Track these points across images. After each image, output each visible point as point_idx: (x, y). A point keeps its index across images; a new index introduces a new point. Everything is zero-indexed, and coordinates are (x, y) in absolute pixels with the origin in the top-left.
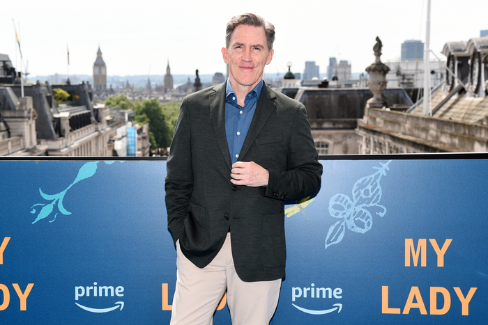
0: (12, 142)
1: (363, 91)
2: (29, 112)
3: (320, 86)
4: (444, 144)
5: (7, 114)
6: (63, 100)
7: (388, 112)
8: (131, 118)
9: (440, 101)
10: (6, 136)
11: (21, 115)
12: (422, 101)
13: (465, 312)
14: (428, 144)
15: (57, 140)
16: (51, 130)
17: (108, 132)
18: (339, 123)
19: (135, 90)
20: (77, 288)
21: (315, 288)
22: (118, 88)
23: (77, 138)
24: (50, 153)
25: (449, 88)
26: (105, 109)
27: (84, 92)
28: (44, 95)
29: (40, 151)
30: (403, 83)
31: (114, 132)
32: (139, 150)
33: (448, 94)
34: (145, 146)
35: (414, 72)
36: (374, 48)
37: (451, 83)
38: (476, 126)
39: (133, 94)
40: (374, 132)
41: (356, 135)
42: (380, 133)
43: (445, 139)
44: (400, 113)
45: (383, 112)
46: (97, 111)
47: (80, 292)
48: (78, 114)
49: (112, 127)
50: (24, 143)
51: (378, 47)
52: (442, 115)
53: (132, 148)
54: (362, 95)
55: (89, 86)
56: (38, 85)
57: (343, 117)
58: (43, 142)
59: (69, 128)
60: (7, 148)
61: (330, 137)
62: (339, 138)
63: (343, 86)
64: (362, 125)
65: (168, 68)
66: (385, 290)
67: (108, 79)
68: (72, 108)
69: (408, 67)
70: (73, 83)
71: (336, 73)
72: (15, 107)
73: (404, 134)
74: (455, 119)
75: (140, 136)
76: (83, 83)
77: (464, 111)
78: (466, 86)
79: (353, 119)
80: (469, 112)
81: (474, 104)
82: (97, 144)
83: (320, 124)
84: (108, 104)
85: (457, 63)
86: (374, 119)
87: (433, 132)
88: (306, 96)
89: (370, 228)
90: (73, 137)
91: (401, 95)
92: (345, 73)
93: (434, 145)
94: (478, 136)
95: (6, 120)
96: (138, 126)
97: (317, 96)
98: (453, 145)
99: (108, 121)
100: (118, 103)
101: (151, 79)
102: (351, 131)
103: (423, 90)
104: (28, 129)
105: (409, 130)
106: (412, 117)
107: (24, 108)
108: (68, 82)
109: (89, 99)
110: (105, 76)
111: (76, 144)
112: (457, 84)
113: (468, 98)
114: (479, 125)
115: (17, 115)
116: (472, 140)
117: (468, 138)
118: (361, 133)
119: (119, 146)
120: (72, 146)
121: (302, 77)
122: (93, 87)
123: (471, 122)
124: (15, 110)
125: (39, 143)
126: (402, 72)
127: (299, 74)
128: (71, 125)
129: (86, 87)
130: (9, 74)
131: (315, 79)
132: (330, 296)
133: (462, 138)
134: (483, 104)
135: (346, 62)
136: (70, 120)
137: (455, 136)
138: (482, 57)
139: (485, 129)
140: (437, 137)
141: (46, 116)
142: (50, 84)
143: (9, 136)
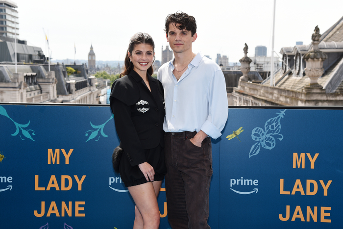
0: (43, 96)
1: (237, 72)
2: (53, 80)
4: (282, 101)
5: (40, 80)
6: (71, 73)
7: (251, 84)
8: (108, 84)
9: (279, 78)
10: (39, 93)
11: (48, 81)
12: (270, 78)
13: (326, 194)
14: (273, 101)
15: (68, 95)
16: (65, 90)
17: (96, 92)
19: (111, 69)
20: (110, 178)
21: (243, 179)
22: (102, 67)
23: (79, 94)
24: (64, 102)
25: (283, 71)
26: (95, 78)
27: (84, 69)
28: (61, 70)
29: (58, 101)
30: (257, 69)
31: (99, 91)
33: (283, 75)
35: (263, 63)
36: (244, 49)
37: (284, 69)
38: (299, 92)
39: (110, 71)
40: (244, 94)
41: (232, 95)
42: (247, 95)
43: (282, 99)
44: (258, 84)
45: (248, 84)
46: (90, 80)
47: (112, 180)
48: (80, 81)
49: (99, 89)
50: (50, 97)
51: (246, 49)
52: (280, 86)
54: (236, 75)
55: (86, 66)
56: (58, 65)
58: (60, 96)
59: (75, 89)
60: (40, 99)
63: (225, 69)
64: (237, 91)
66: (282, 181)
67: (96, 62)
68: (76, 78)
69: (260, 60)
70: (77, 64)
71: (221, 62)
72: (45, 77)
73: (260, 96)
74: (287, 88)
76: (83, 64)
77: (292, 84)
78: (293, 71)
79: (231, 87)
80: (295, 85)
81: (297, 80)
82: (90, 98)
84: (96, 76)
85: (288, 58)
86: (244, 87)
87: (276, 95)
89: (274, 146)
90: (77, 94)
91: (256, 75)
92: (225, 62)
93: (277, 102)
94: (300, 97)
95: (39, 84)
98: (286, 102)
99: (96, 85)
100: (102, 76)
101: (120, 63)
103: (270, 72)
104: (52, 89)
105: (263, 94)
106: (264, 87)
107: (50, 77)
108: (75, 64)
109: (86, 73)
110: (94, 61)
111: (79, 98)
112: (287, 70)
113: (294, 77)
114: (301, 92)
115: (46, 81)
116: (297, 100)
117: (295, 99)
118: (237, 95)
119: (102, 99)
120: (77, 99)
122: (88, 66)
123: (295, 90)
124: (45, 79)
125: (58, 97)
126: (257, 63)
128: (76, 87)
129: (85, 66)
130: (41, 58)
132: (251, 184)
133: (291, 98)
134: (301, 81)
135: (226, 56)
136: (76, 84)
137: (288, 98)
138: (301, 55)
139: (304, 94)
140: (278, 98)
141: (62, 82)
142: (65, 64)
143: (41, 93)
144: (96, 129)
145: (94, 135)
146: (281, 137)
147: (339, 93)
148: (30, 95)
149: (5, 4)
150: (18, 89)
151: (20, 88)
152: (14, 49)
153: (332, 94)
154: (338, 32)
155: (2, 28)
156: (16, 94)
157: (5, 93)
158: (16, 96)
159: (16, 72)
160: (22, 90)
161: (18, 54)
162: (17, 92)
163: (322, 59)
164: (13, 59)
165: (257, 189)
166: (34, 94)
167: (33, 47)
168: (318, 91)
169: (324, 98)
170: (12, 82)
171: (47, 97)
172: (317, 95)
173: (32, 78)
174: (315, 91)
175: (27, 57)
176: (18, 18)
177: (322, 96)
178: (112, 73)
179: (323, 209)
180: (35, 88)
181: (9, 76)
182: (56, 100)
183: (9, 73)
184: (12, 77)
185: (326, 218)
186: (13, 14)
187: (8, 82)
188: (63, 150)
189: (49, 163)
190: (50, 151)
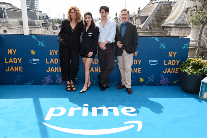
0: (48, 31)
2: (51, 25)
5: (47, 25)
6: (57, 22)
10: (47, 29)
13: (140, 64)
15: (56, 30)
16: (55, 28)
36: (116, 15)
48: (60, 25)
50: (50, 31)
56: (53, 20)
76: (61, 19)
85: (130, 18)
104: (51, 28)
108: (58, 19)
110: (65, 18)
115: (49, 25)
125: (53, 31)
128: (59, 27)
130: (47, 17)
138: (134, 17)
141: (54, 26)
142: (55, 19)
147: (146, 30)
152: (38, 14)
153: (144, 30)
154: (146, 10)
155: (34, 7)
157: (36, 29)
159: (39, 22)
160: (41, 28)
161: (39, 16)
163: (141, 18)
164: (38, 18)
166: (45, 30)
167: (44, 13)
173: (44, 24)
174: (138, 29)
175: (42, 17)
176: (39, 3)
179: (139, 68)
180: (45, 28)
181: (37, 24)
183: (37, 22)
185: (139, 71)
186: (37, 2)
187: (37, 26)
188: (55, 50)
189: (50, 54)
190: (50, 51)
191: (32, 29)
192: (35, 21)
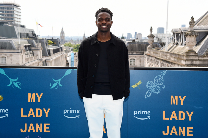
0: (34, 57)
1: (146, 43)
2: (40, 48)
3: (132, 41)
4: (172, 60)
5: (33, 48)
6: (50, 44)
8: (72, 50)
9: (170, 47)
10: (33, 55)
11: (38, 49)
12: (165, 47)
13: (190, 119)
14: (167, 60)
15: (49, 57)
16: (47, 54)
17: (65, 54)
18: (138, 53)
20: (64, 110)
21: (142, 111)
22: (68, 40)
24: (46, 61)
25: (173, 43)
26: (64, 47)
27: (58, 41)
28: (45, 42)
30: (158, 41)
32: (75, 60)
34: (77, 59)
35: (162, 37)
36: (150, 30)
37: (174, 41)
38: (182, 55)
39: (73, 42)
40: (150, 56)
41: (143, 56)
42: (152, 56)
43: (172, 59)
44: (158, 50)
45: (153, 50)
46: (61, 48)
47: (65, 111)
48: (55, 48)
49: (66, 53)
50: (38, 57)
51: (151, 30)
52: (171, 51)
53: (72, 59)
54: (146, 44)
55: (59, 40)
56: (43, 39)
57: (140, 51)
58: (44, 57)
59: (53, 53)
60: (33, 59)
61: (135, 57)
62: (138, 57)
63: (140, 41)
64: (146, 54)
65: (84, 34)
66: (164, 112)
67: (65, 37)
68: (53, 47)
69: (160, 36)
70: (54, 39)
71: (137, 37)
72: (35, 46)
73: (159, 57)
74: (175, 53)
75: (75, 56)
76: (57, 39)
77: (178, 50)
78: (179, 42)
79: (143, 52)
80: (180, 50)
81: (181, 48)
82: (61, 58)
83: (133, 53)
84: (65, 45)
85: (176, 35)
86: (150, 52)
87: (169, 57)
88: (128, 44)
89: (160, 92)
90: (54, 56)
91: (158, 44)
92: (140, 37)
93: (169, 61)
94: (183, 58)
95: (32, 50)
96: (74, 52)
97: (132, 44)
98: (175, 61)
99: (65, 51)
100: (68, 45)
101: (79, 38)
102: (142, 55)
103: (165, 43)
104: (40, 53)
106: (162, 52)
107: (38, 46)
108: (53, 38)
109: (59, 44)
110: (64, 36)
111: (55, 58)
112: (176, 42)
113: (179, 46)
114: (183, 55)
115: (36, 49)
116: (181, 59)
117: (180, 59)
118: (146, 56)
119: (68, 59)
120: (54, 59)
121: (126, 38)
122: (60, 40)
123: (180, 54)
124: (35, 47)
125: (43, 57)
126: (158, 37)
127: (125, 37)
128: (53, 52)
129: (58, 40)
130: (34, 35)
131: (131, 39)
132: (146, 114)
133: (178, 59)
134: (184, 48)
135: (140, 34)
136: (53, 50)
137: (176, 58)
138: (184, 33)
139: (185, 56)
140: (170, 58)
141: (45, 49)
142: (47, 39)
143: (34, 55)
144: (56, 82)
145: (54, 85)
146: (164, 87)
147: (206, 55)
148: (27, 56)
149: (14, 5)
150: (20, 53)
151: (22, 53)
152: (18, 30)
153: (201, 56)
154: (205, 20)
155: (12, 19)
156: (19, 56)
157: (13, 55)
158: (19, 57)
159: (19, 44)
160: (22, 54)
161: (20, 33)
162: (20, 55)
163: (195, 35)
164: (17, 36)
165: (150, 117)
166: (30, 56)
167: (29, 29)
168: (193, 54)
169: (197, 58)
170: (17, 50)
171: (37, 58)
172: (193, 56)
173: (28, 47)
174: (191, 54)
175: (26, 35)
176: (21, 13)
177: (195, 57)
178: (74, 43)
179: (188, 128)
180: (30, 52)
181: (15, 46)
182: (42, 59)
183: (15, 44)
184: (17, 47)
185: (190, 133)
186: (18, 10)
187: (15, 49)
188: (37, 94)
189: (29, 101)
190: (29, 95)
191: (6, 55)
192: (14, 42)
